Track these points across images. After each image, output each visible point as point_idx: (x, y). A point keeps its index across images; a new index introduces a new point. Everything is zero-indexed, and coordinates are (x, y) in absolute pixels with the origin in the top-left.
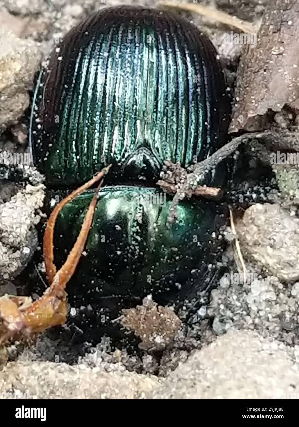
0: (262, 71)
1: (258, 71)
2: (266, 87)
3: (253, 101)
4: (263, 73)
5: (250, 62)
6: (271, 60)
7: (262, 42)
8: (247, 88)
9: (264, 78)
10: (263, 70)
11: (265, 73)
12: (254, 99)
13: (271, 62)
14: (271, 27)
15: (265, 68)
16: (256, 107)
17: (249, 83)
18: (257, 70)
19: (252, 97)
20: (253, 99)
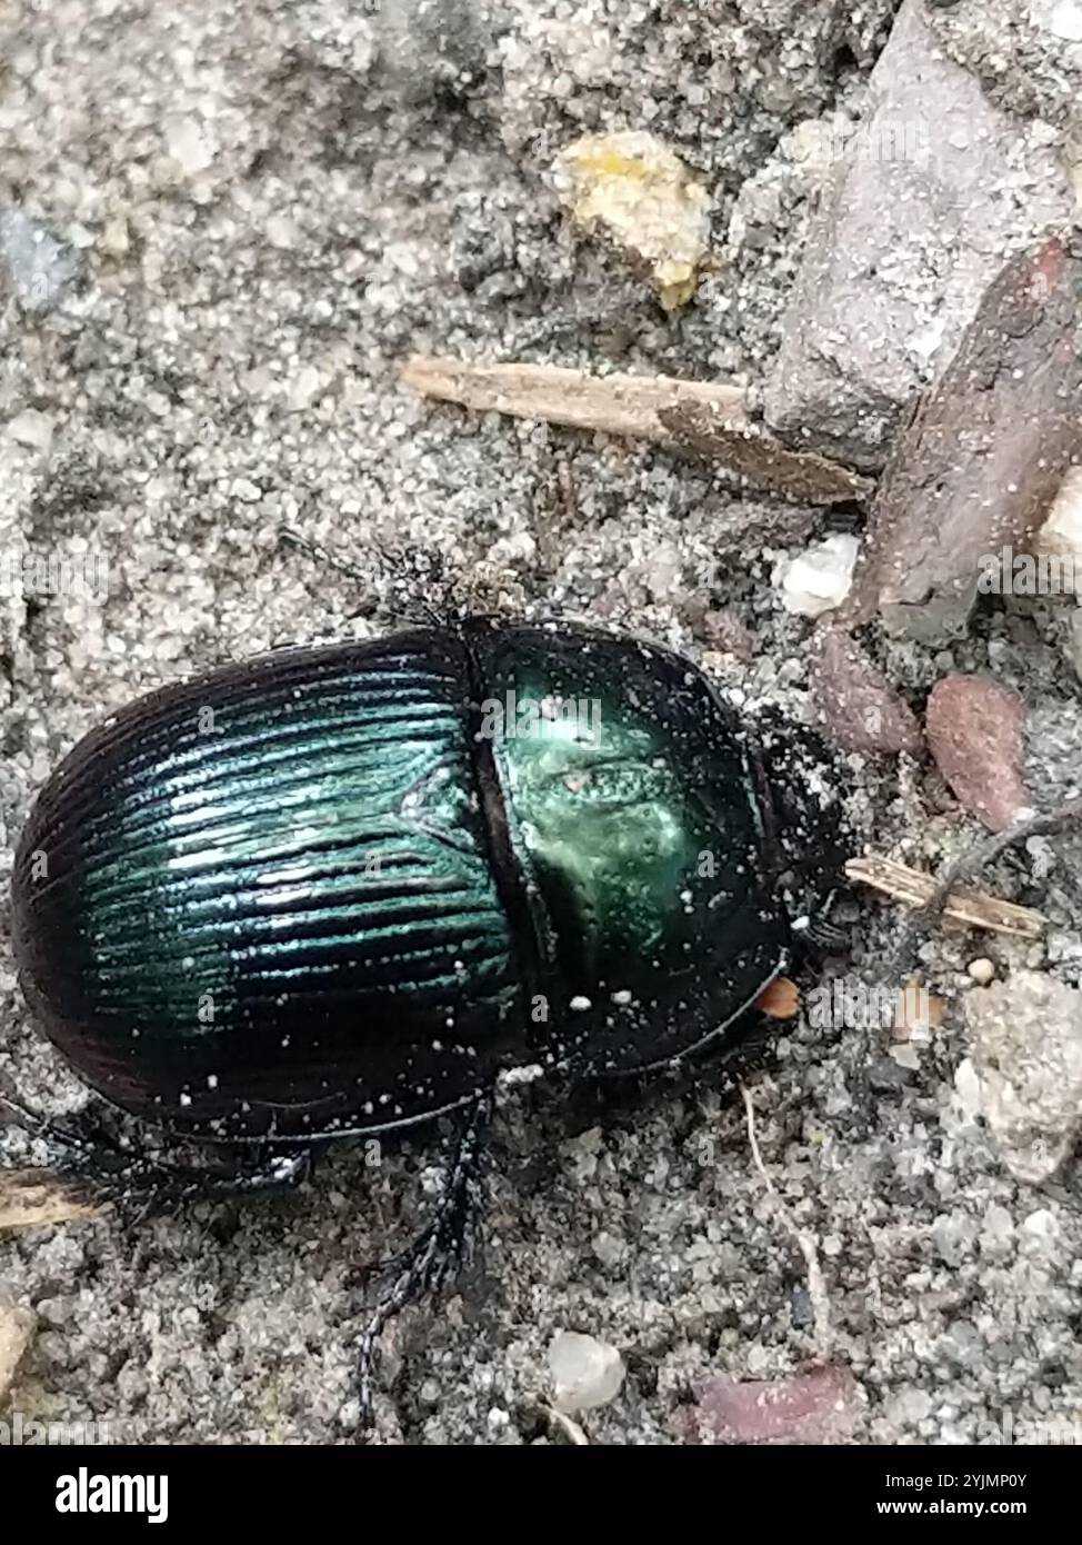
0: (932, 488)
1: (924, 486)
2: (935, 532)
3: (898, 564)
4: (932, 494)
5: (911, 456)
6: (958, 464)
7: (947, 408)
8: (892, 526)
9: (934, 505)
10: (935, 484)
11: (938, 495)
12: (902, 559)
13: (957, 469)
14: (974, 374)
15: (940, 480)
16: (903, 582)
17: (898, 512)
18: (920, 483)
19: (898, 554)
20: (897, 559)
